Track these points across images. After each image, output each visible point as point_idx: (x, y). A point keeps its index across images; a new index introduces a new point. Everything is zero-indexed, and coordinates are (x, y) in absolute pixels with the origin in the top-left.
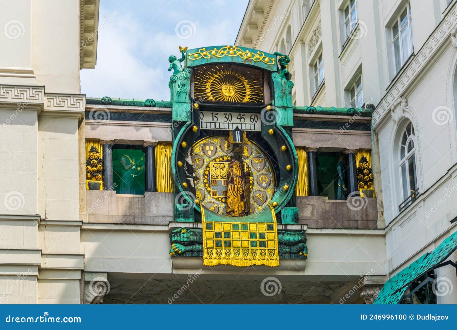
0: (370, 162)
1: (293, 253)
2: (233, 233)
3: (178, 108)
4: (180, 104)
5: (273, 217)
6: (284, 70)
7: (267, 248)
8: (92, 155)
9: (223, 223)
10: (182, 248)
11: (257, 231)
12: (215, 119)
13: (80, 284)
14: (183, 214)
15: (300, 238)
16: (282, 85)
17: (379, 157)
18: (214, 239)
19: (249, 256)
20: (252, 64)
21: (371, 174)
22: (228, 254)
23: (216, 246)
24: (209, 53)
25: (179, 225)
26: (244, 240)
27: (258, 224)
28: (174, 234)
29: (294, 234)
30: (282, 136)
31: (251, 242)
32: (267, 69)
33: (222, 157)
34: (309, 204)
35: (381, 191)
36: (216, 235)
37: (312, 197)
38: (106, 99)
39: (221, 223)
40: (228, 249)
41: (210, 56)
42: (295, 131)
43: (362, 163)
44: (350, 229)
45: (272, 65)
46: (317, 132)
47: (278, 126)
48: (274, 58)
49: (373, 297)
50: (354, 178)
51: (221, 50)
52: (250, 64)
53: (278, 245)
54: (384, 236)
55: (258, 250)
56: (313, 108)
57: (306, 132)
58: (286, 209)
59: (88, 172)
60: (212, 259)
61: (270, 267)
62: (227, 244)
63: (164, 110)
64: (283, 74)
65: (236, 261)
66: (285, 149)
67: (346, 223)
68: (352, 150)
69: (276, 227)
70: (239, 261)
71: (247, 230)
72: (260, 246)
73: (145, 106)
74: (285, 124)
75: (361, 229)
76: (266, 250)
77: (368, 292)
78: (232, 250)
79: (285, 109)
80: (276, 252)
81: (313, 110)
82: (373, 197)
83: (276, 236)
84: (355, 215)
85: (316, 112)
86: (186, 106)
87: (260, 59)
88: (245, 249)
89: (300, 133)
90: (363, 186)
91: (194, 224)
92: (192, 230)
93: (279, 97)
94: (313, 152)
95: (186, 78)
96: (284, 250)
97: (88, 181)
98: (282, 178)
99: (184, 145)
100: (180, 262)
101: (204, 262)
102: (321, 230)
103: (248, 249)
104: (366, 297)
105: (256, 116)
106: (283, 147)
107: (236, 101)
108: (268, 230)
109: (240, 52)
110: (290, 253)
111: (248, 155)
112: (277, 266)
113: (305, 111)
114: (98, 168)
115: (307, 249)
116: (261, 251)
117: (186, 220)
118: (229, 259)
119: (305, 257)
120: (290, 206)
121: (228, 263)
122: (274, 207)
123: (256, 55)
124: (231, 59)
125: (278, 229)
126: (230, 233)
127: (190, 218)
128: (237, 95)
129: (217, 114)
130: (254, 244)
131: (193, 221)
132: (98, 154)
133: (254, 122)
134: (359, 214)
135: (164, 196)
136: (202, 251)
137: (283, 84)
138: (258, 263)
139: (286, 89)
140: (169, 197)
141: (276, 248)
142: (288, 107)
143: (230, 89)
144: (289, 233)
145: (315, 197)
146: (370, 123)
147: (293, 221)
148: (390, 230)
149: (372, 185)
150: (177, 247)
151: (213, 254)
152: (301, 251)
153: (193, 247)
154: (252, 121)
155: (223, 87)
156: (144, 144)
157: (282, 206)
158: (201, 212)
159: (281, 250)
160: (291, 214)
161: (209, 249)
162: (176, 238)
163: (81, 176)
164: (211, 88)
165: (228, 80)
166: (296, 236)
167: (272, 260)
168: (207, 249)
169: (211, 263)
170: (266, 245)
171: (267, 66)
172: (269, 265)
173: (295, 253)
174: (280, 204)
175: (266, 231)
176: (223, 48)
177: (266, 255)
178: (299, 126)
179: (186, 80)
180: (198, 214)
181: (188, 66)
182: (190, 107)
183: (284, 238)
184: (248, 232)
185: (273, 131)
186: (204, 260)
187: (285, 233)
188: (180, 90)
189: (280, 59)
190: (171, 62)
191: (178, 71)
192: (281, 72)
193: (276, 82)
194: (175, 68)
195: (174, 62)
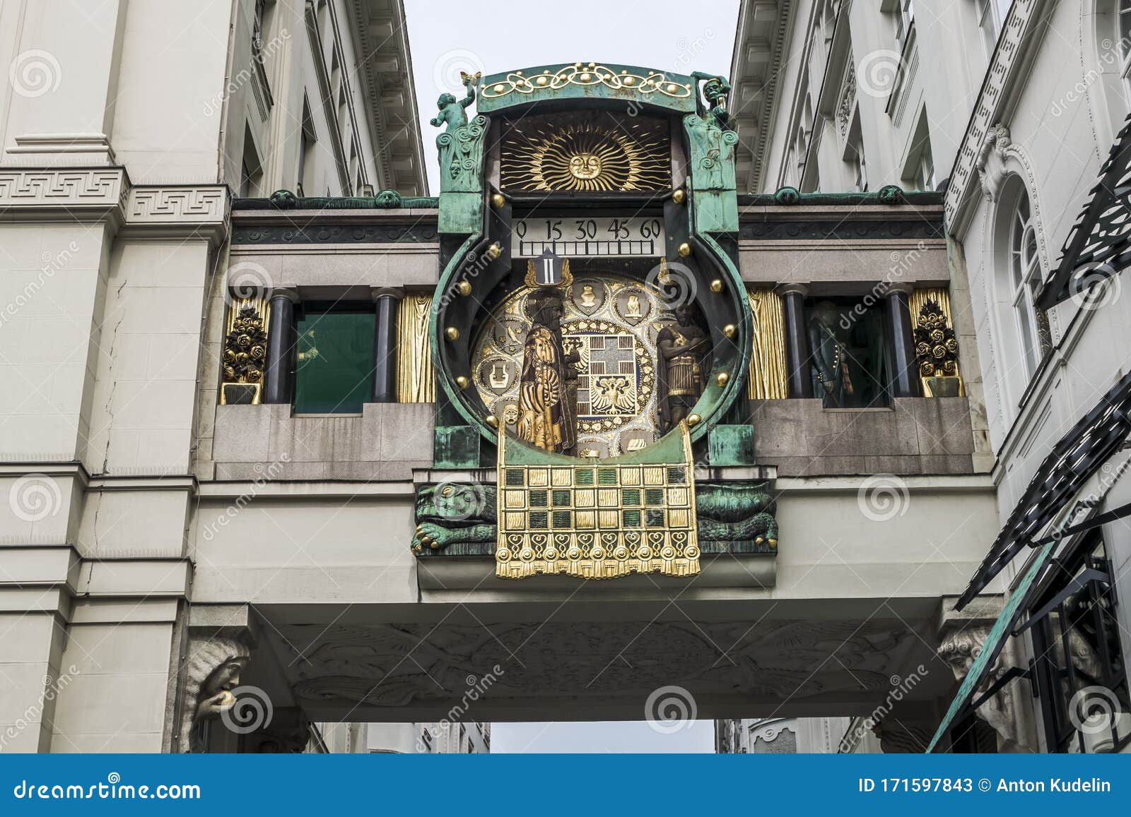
0: (949, 314)
2: (577, 492)
3: (450, 205)
4: (455, 196)
5: (685, 450)
6: (715, 110)
7: (667, 529)
8: (242, 325)
9: (552, 469)
10: (441, 534)
11: (641, 486)
12: (555, 234)
13: (174, 634)
14: (451, 450)
15: (758, 501)
16: (710, 143)
17: (969, 297)
18: (526, 509)
19: (621, 548)
20: (635, 100)
21: (949, 341)
22: (562, 545)
23: (532, 526)
24: (529, 80)
25: (435, 477)
26: (606, 510)
27: (643, 468)
28: (423, 500)
29: (740, 491)
30: (711, 255)
31: (624, 513)
32: (671, 107)
33: (576, 323)
34: (785, 420)
35: (979, 380)
36: (531, 500)
37: (795, 400)
38: (282, 194)
39: (547, 469)
40: (563, 533)
41: (533, 87)
42: (745, 248)
43: (927, 317)
45: (683, 100)
46: (805, 248)
47: (700, 234)
49: (970, 655)
50: (907, 352)
51: (560, 74)
52: (630, 99)
53: (698, 518)
54: (992, 492)
55: (643, 535)
56: (792, 191)
57: (778, 250)
58: (722, 430)
59: (229, 365)
60: (518, 559)
61: (676, 577)
62: (561, 521)
63: (421, 214)
64: (713, 119)
65: (584, 562)
66: (720, 286)
67: (888, 464)
68: (900, 286)
69: (693, 474)
70: (591, 563)
71: (616, 483)
72: (650, 524)
73: (377, 206)
74: (718, 226)
75: (928, 476)
76: (663, 532)
77: (955, 641)
78: (573, 536)
79: (718, 195)
80: (692, 536)
81: (792, 195)
82: (958, 396)
83: (691, 496)
84: (911, 443)
85: (800, 198)
86: (472, 200)
87: (654, 87)
88: (609, 532)
89: (762, 252)
90: (932, 370)
91: (477, 474)
93: (702, 168)
94: (796, 295)
95: (473, 138)
96: (713, 531)
97: (224, 384)
98: (716, 360)
100: (435, 571)
101: (498, 567)
102: (818, 480)
103: (617, 533)
104: (952, 658)
105: (655, 224)
106: (716, 283)
107: (605, 189)
108: (670, 481)
109: (607, 76)
110: (731, 539)
111: (641, 316)
112: (694, 575)
113: (772, 198)
114: (252, 354)
115: (776, 529)
116: (652, 536)
117: (456, 464)
118: (565, 559)
119: (771, 548)
120: (732, 423)
121: (562, 569)
122: (692, 428)
123: (645, 80)
124: (583, 91)
125: (698, 478)
126: (568, 491)
127: (469, 459)
128: (607, 178)
129: (560, 223)
130: (633, 518)
131: (477, 467)
132: (256, 323)
133: (652, 236)
134: (921, 438)
135: (410, 413)
136: (492, 540)
137: (712, 139)
138: (643, 566)
139: (719, 150)
140: (422, 413)
141: (690, 528)
142: (725, 190)
143: (588, 164)
144: (727, 487)
145: (801, 400)
146: (942, 220)
147: (739, 458)
148: (1003, 472)
149: (957, 370)
150: (427, 530)
151: (523, 547)
152: (759, 534)
153: (469, 531)
154: (646, 235)
155: (572, 161)
156: (373, 294)
157: (711, 423)
158: (497, 443)
159: (704, 531)
160: (734, 442)
161: (512, 533)
162: (426, 510)
163: (208, 371)
164: (544, 163)
165: (585, 144)
166: (747, 494)
167: (682, 557)
168: (507, 534)
169: (515, 571)
170: (666, 521)
171: (672, 101)
172: (672, 571)
173: (743, 540)
174: (707, 418)
175: (665, 485)
176: (566, 68)
177: (665, 546)
178: (757, 236)
179: (473, 142)
180: (489, 449)
181: (480, 111)
182: (480, 201)
183: (712, 501)
184: (617, 489)
185: (689, 246)
186: (498, 564)
187: (716, 489)
188: (457, 165)
189: (705, 86)
190: (441, 107)
191: (456, 124)
192: (708, 115)
193: (694, 135)
194: (449, 118)
195: (450, 107)
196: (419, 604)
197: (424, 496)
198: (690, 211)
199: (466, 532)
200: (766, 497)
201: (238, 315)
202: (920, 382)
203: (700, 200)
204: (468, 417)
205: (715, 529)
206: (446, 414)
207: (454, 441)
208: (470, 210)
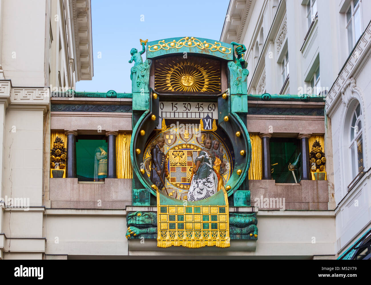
0: (323, 146)
1: (243, 234)
2: (186, 215)
3: (137, 98)
4: (139, 94)
5: (225, 200)
6: (240, 59)
7: (219, 230)
8: (57, 145)
9: (177, 207)
10: (137, 231)
11: (210, 214)
12: (175, 109)
14: (140, 198)
15: (251, 220)
17: (332, 141)
18: (168, 222)
19: (201, 238)
20: (209, 54)
21: (323, 158)
22: (181, 235)
23: (170, 228)
24: (167, 44)
25: (135, 209)
26: (197, 223)
27: (211, 207)
28: (130, 218)
29: (245, 216)
30: (237, 122)
31: (203, 224)
33: (182, 145)
34: (261, 188)
35: (333, 174)
36: (170, 218)
37: (265, 180)
39: (175, 207)
40: (181, 231)
41: (169, 47)
42: (250, 118)
43: (315, 148)
44: (300, 211)
45: (228, 55)
46: (271, 118)
47: (233, 113)
48: (230, 47)
50: (307, 162)
51: (180, 42)
52: (207, 54)
53: (230, 226)
54: (334, 217)
55: (210, 232)
56: (268, 95)
57: (261, 119)
58: (239, 192)
59: (53, 161)
60: (165, 241)
61: (221, 248)
62: (181, 227)
63: (125, 101)
64: (239, 63)
65: (189, 242)
66: (239, 135)
67: (297, 206)
68: (306, 135)
69: (228, 210)
70: (191, 242)
71: (200, 212)
72: (212, 228)
73: (108, 97)
74: (240, 110)
75: (311, 211)
76: (217, 231)
78: (185, 232)
79: (240, 96)
80: (228, 233)
81: (268, 97)
82: (324, 180)
83: (227, 218)
84: (306, 198)
86: (145, 96)
87: (217, 49)
88: (198, 231)
89: (255, 120)
90: (315, 169)
91: (150, 208)
92: (147, 213)
93: (234, 85)
94: (267, 138)
95: (145, 69)
96: (235, 231)
97: (52, 169)
98: (236, 163)
99: (142, 133)
100: (135, 244)
101: (158, 243)
102: (272, 211)
103: (201, 231)
105: (213, 105)
106: (238, 133)
107: (195, 91)
108: (220, 212)
109: (198, 43)
110: (241, 234)
112: (228, 247)
113: (260, 98)
114: (61, 157)
115: (257, 231)
116: (213, 233)
117: (142, 204)
118: (182, 241)
119: (255, 238)
120: (242, 190)
121: (181, 244)
122: (227, 191)
123: (213, 45)
124: (189, 49)
125: (230, 211)
126: (183, 215)
127: (146, 202)
129: (177, 104)
130: (207, 226)
131: (149, 205)
132: (62, 144)
133: (212, 111)
134: (310, 196)
136: (156, 233)
137: (238, 72)
138: (210, 244)
139: (241, 77)
141: (227, 230)
142: (243, 95)
144: (240, 215)
145: (267, 180)
146: (324, 108)
147: (245, 203)
148: (339, 210)
149: (324, 169)
150: (132, 229)
151: (167, 236)
152: (251, 232)
153: (147, 230)
154: (210, 110)
155: (182, 78)
156: (106, 133)
157: (235, 189)
158: (157, 196)
159: (232, 231)
160: (243, 197)
161: (163, 231)
162: (131, 222)
163: (45, 165)
164: (171, 78)
165: (187, 71)
166: (247, 218)
167: (223, 241)
168: (161, 231)
169: (164, 245)
170: (218, 227)
171: (224, 55)
172: (220, 245)
173: (245, 234)
174: (233, 187)
175: (218, 214)
176: (182, 39)
177: (218, 236)
178: (254, 113)
179: (146, 71)
180: (153, 198)
181: (148, 57)
182: (148, 97)
183: (235, 220)
184: (201, 215)
185: (228, 117)
186: (158, 242)
187: (237, 215)
188: (139, 81)
189: (237, 48)
190: (132, 54)
191: (139, 63)
192: (237, 61)
193: (232, 70)
194: (135, 60)
195: (135, 54)
196: (129, 256)
197: (131, 216)
198: (229, 103)
199: (146, 230)
200: (254, 219)
201: (54, 141)
202: (311, 174)
203: (233, 99)
204: (145, 186)
205: (236, 230)
206: (137, 184)
207: (141, 195)
208: (145, 100)
